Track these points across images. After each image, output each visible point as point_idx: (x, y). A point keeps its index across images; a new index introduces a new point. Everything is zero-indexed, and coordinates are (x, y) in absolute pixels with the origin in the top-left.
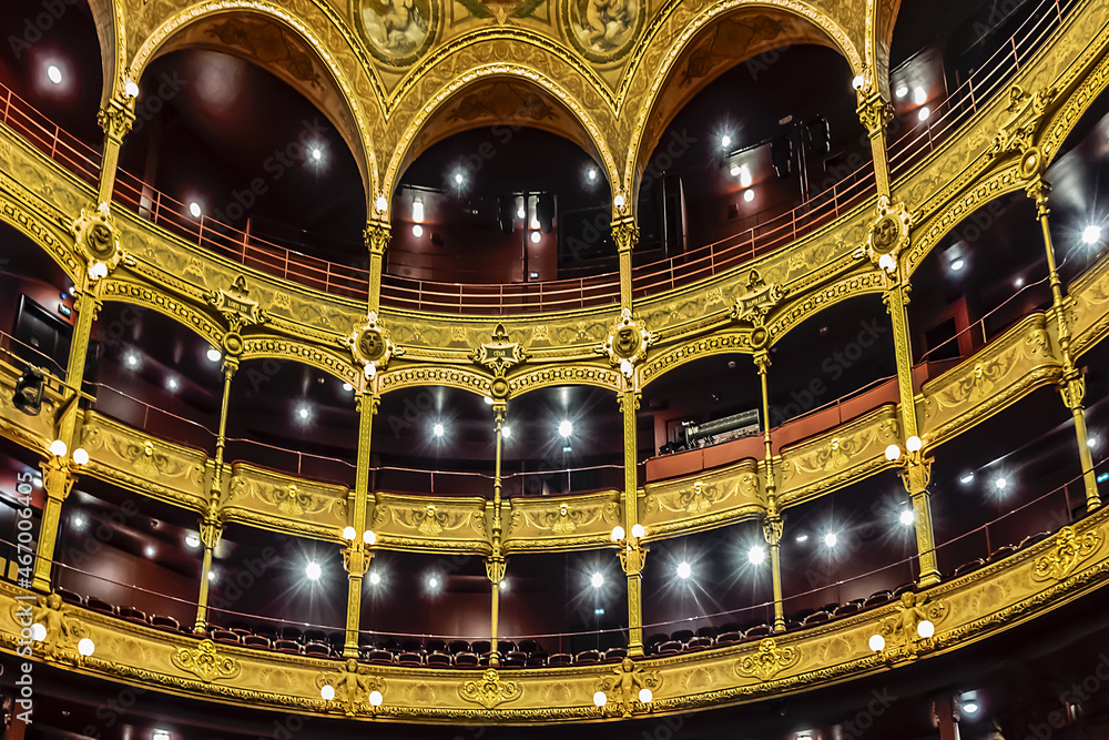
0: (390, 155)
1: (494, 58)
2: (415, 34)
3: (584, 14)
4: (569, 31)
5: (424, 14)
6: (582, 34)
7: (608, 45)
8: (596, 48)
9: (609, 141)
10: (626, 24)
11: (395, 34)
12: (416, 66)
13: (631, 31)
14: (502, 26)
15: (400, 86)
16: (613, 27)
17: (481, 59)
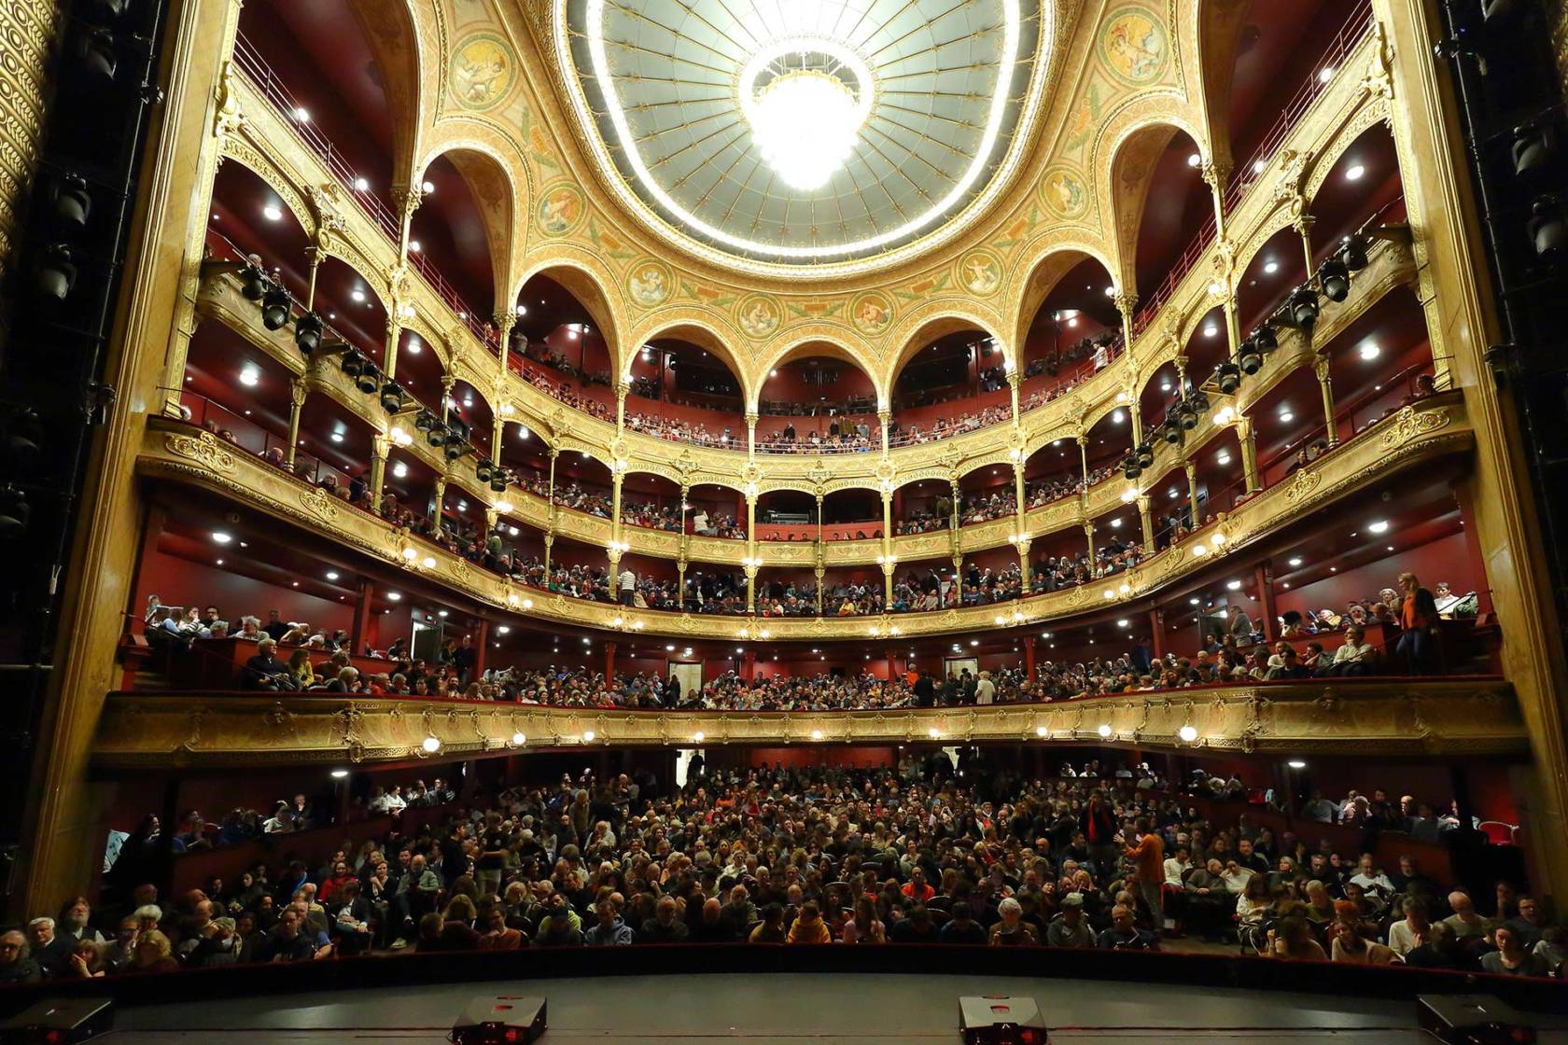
0: (631, 349)
1: (695, 318)
2: (657, 296)
3: (748, 314)
4: (738, 320)
5: (664, 289)
6: (744, 322)
7: (757, 332)
8: (750, 331)
9: (748, 373)
10: (769, 326)
11: (645, 293)
12: (652, 310)
13: (770, 330)
14: (704, 305)
15: (641, 318)
16: (761, 325)
17: (688, 316)
